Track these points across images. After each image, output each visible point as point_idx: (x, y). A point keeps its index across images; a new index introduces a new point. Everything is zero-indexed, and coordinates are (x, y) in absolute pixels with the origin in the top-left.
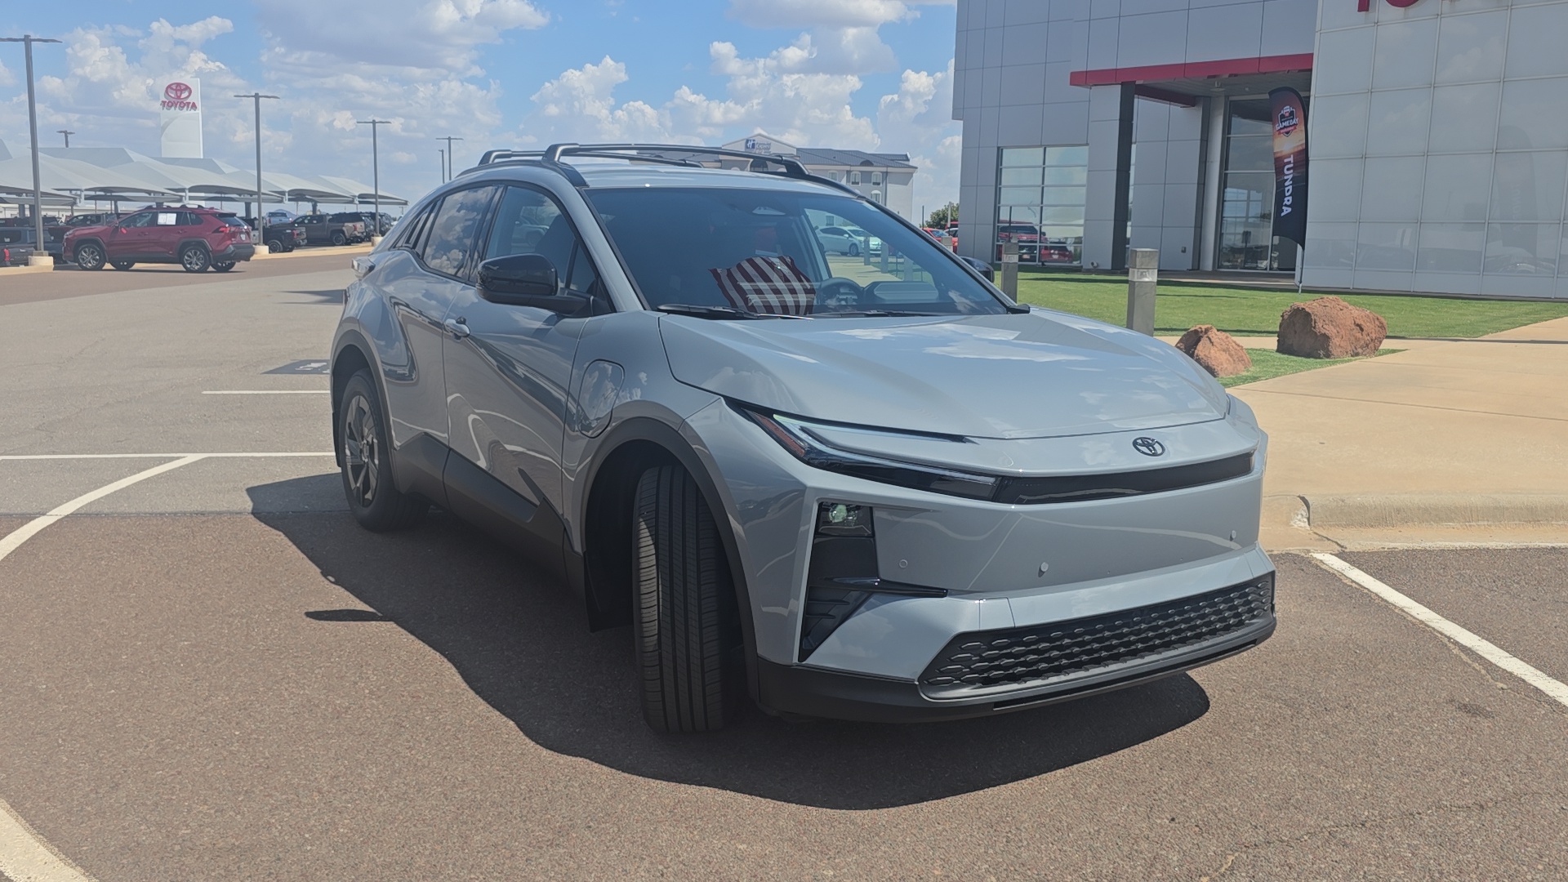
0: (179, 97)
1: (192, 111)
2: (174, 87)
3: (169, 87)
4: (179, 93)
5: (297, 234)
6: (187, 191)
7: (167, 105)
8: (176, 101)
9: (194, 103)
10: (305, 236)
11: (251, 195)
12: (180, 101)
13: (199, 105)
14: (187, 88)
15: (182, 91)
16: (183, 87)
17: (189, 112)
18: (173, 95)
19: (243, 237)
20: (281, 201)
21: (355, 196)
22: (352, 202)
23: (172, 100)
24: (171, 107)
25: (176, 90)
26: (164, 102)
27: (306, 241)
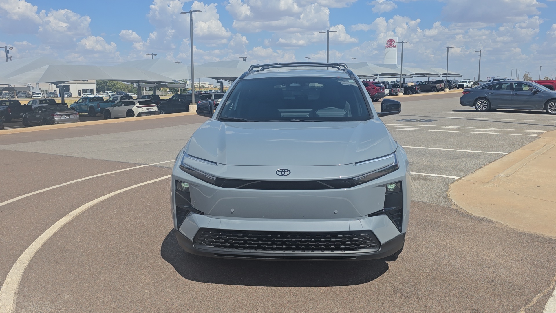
0: (391, 44)
1: (395, 48)
2: (389, 41)
3: (388, 41)
4: (391, 42)
5: (417, 89)
6: (379, 75)
7: (387, 47)
8: (390, 45)
9: (395, 46)
10: (420, 89)
11: (406, 76)
12: (391, 45)
13: (397, 46)
14: (394, 41)
15: (392, 42)
16: (392, 40)
17: (393, 49)
18: (389, 44)
19: (381, 90)
20: (412, 77)
21: (441, 74)
22: (439, 76)
23: (389, 45)
24: (388, 47)
25: (390, 42)
26: (386, 46)
27: (420, 91)
